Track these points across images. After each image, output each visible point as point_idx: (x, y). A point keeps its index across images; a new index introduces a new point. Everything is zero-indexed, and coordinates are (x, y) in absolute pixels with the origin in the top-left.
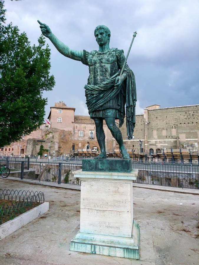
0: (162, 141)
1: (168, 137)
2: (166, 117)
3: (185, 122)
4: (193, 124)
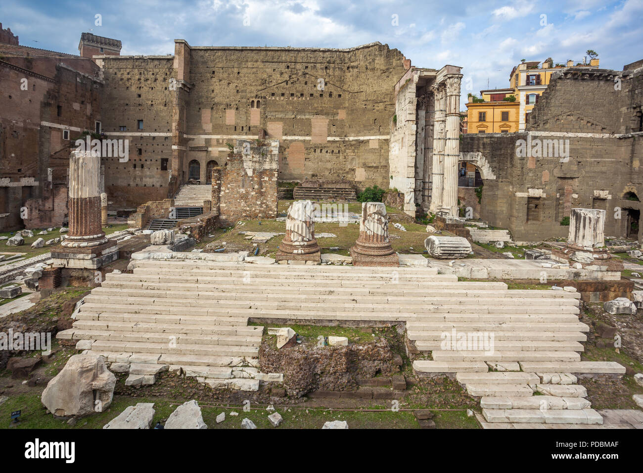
0: (223, 140)
1: (239, 129)
2: (239, 73)
3: (284, 91)
4: (304, 99)
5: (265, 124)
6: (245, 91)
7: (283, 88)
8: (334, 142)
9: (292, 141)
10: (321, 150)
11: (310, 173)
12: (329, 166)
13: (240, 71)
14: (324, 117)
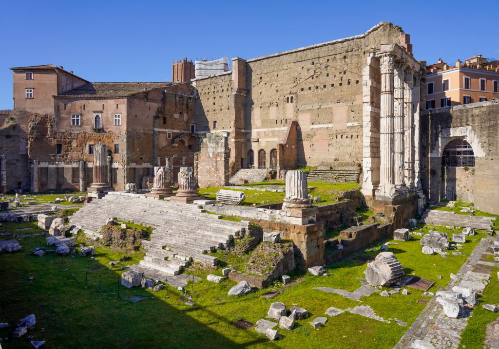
0: (268, 132)
1: (279, 122)
2: (277, 75)
3: (310, 85)
4: (326, 90)
5: (296, 116)
6: (282, 90)
7: (310, 83)
8: (353, 127)
9: (318, 129)
10: (342, 136)
11: (334, 157)
12: (349, 150)
13: (279, 73)
14: (344, 104)
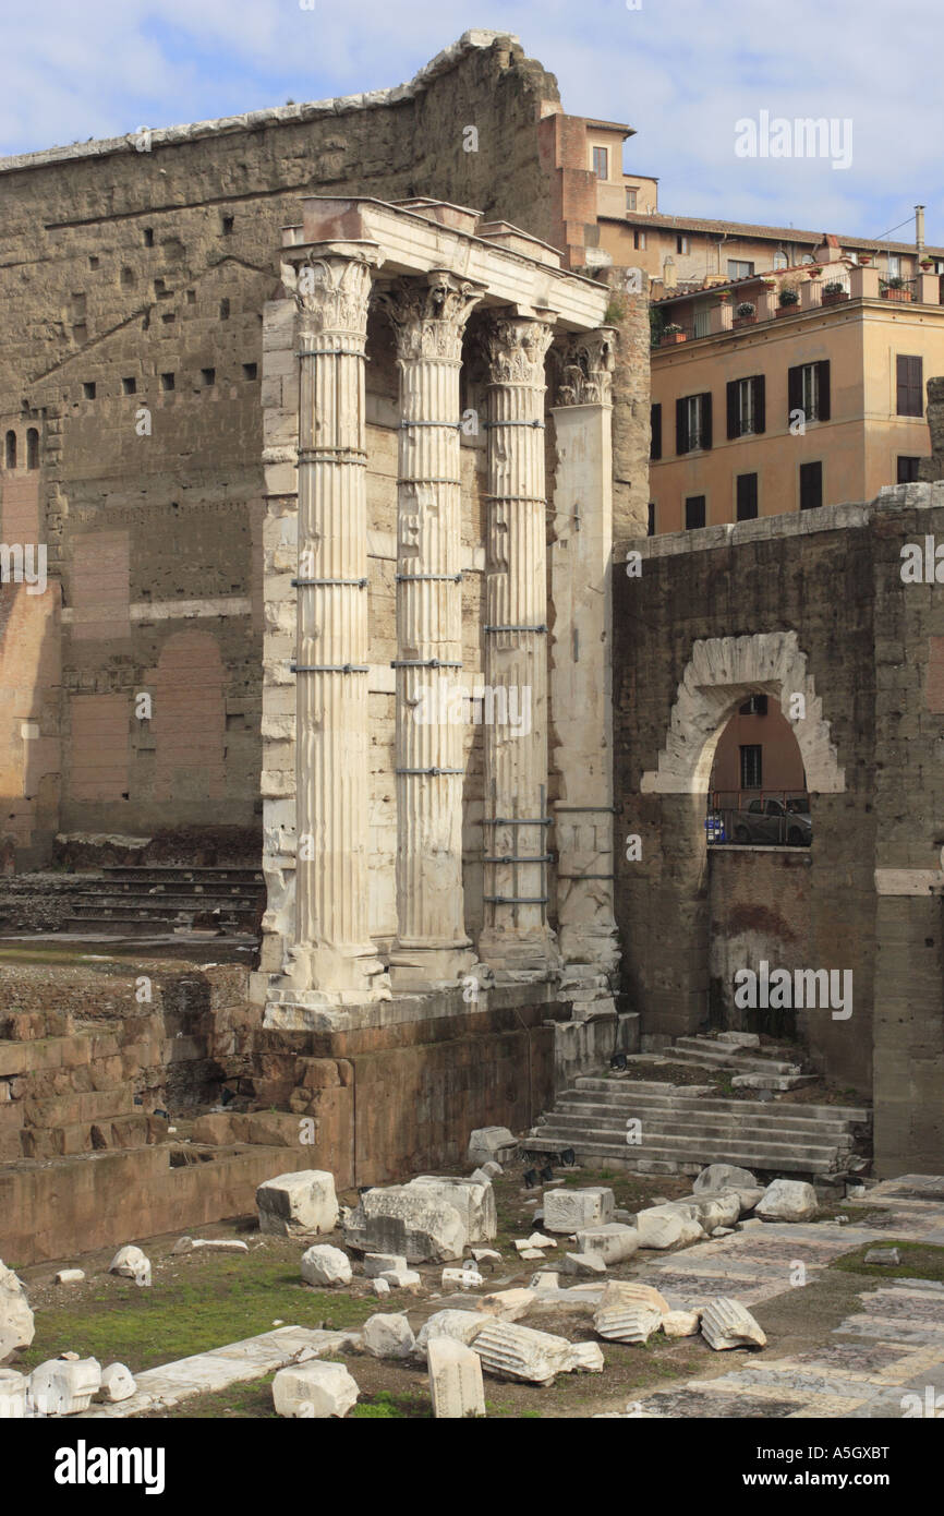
3: (136, 368)
4: (215, 397)
7: (130, 354)
9: (172, 626)
